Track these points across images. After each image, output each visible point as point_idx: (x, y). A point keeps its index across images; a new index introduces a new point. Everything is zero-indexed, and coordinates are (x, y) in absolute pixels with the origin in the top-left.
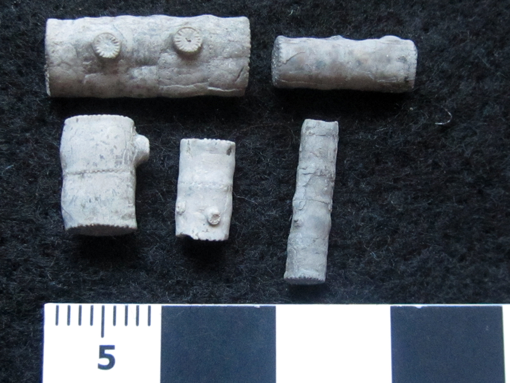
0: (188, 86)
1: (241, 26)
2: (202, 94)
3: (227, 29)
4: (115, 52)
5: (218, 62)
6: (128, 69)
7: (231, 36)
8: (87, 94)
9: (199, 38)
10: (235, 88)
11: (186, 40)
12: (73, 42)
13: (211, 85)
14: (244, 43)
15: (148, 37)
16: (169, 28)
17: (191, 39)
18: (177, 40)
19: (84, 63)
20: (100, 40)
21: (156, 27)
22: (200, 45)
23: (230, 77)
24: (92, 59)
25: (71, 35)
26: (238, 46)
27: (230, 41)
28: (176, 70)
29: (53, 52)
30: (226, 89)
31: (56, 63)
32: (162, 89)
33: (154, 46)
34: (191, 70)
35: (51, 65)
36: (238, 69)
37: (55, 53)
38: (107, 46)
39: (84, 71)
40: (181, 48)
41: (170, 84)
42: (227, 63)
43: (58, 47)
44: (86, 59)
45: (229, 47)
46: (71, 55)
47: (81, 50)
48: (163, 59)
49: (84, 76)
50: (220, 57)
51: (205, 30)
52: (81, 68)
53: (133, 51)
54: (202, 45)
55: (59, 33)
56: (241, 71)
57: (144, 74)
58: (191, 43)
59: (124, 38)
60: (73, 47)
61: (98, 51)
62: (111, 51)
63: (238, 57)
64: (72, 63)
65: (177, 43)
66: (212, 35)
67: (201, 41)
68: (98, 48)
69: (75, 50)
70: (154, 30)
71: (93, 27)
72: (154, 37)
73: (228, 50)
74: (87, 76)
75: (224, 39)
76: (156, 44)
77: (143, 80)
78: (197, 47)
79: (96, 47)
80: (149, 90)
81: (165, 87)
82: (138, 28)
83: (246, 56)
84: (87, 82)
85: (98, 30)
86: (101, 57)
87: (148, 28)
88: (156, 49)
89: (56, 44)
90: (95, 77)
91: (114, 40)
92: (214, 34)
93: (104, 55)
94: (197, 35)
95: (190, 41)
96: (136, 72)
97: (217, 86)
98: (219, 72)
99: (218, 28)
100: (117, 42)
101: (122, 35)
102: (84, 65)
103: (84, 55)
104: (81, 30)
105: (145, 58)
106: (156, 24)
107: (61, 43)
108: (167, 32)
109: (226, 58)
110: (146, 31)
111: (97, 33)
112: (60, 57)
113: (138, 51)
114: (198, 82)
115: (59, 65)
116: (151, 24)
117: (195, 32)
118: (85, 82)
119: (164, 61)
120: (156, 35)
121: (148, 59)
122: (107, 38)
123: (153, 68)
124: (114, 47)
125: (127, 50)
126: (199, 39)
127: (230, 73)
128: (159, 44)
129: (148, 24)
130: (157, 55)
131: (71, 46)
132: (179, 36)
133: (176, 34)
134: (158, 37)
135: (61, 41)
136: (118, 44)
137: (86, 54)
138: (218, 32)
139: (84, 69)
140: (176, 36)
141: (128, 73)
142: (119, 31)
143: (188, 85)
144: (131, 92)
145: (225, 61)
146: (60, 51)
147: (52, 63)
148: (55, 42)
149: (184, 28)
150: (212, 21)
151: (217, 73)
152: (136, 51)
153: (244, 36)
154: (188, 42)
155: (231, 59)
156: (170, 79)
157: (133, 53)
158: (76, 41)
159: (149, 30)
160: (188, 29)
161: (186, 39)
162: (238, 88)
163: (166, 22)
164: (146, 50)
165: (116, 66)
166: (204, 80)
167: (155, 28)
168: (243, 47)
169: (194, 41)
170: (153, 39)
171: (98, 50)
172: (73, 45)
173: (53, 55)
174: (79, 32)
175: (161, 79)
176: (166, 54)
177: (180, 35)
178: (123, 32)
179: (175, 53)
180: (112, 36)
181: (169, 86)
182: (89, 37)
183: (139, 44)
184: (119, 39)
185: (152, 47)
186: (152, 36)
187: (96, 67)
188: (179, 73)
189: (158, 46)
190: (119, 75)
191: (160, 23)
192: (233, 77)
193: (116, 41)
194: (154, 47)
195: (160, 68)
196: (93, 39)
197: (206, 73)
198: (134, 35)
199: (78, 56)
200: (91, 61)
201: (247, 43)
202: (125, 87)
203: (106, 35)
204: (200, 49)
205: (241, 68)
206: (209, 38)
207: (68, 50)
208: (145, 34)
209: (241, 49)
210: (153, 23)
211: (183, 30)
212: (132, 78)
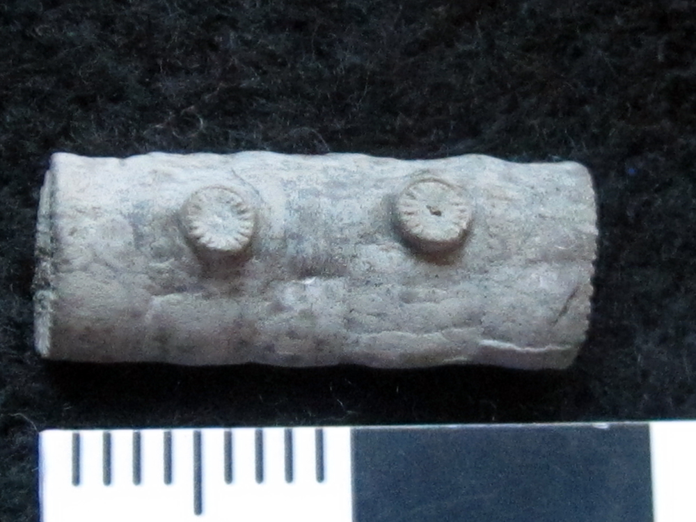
0: (425, 335)
1: (570, 182)
2: (462, 358)
3: (533, 188)
4: (239, 237)
5: (510, 271)
6: (267, 284)
7: (544, 206)
8: (150, 353)
9: (461, 207)
10: (553, 342)
11: (428, 211)
12: (128, 207)
13: (489, 333)
14: (580, 222)
15: (325, 202)
16: (382, 180)
17: (441, 210)
18: (404, 209)
19: (152, 264)
20: (200, 204)
21: (346, 177)
22: (464, 225)
23: (541, 312)
24: (176, 253)
25: (121, 191)
26: (566, 231)
27: (542, 216)
28: (398, 289)
29: (72, 234)
30: (529, 345)
31: (77, 262)
32: (357, 342)
33: (340, 224)
34: (438, 291)
35: (65, 267)
36: (562, 290)
37: (75, 235)
38: (220, 221)
39: (149, 288)
40: (416, 231)
41: (378, 330)
42: (533, 276)
43: (87, 222)
44: (159, 255)
45: (540, 232)
46: (119, 243)
47: (147, 229)
48: (364, 259)
49: (147, 301)
50: (515, 258)
51: (475, 189)
52: (144, 279)
53: (288, 236)
54: (470, 224)
55: (88, 185)
56: (572, 296)
57: (311, 300)
58: (442, 219)
59: (262, 201)
60: (126, 222)
61: (197, 232)
62: (230, 233)
63: (565, 258)
64: (119, 264)
65: (405, 217)
66: (496, 201)
67: (468, 215)
68: (196, 224)
69: (130, 229)
70: (342, 185)
71: (180, 174)
72: (343, 202)
73: (537, 239)
74: (158, 301)
75: (529, 212)
76: (346, 221)
77: (308, 315)
78: (458, 230)
79: (190, 221)
80: (320, 343)
81: (365, 337)
82: (299, 178)
83: (584, 258)
84: (157, 317)
85: (193, 180)
86: (204, 246)
87: (326, 180)
88: (347, 232)
89: (80, 212)
90: (179, 302)
91: (239, 205)
92: (500, 198)
93: (209, 242)
94: (457, 200)
95: (438, 213)
96: (289, 294)
97: (503, 337)
98: (512, 299)
99: (511, 185)
100: (243, 212)
101: (258, 192)
102: (151, 269)
103: (156, 244)
104: (149, 180)
105: (316, 258)
106: (345, 170)
107: (96, 212)
108: (375, 191)
109: (533, 262)
110: (320, 188)
111: (193, 186)
112: (89, 246)
113: (298, 237)
114: (455, 325)
115: (85, 268)
116: (331, 172)
117: (452, 193)
118: (148, 318)
119: (367, 266)
120: (349, 197)
121: (324, 258)
122: (219, 199)
123: (337, 284)
124: (237, 222)
125: (270, 233)
126: (462, 211)
127: (544, 303)
128: (356, 219)
129: (325, 170)
130: (348, 250)
131: (119, 218)
132: (410, 201)
133: (401, 194)
134: (354, 201)
135: (95, 205)
136: (247, 215)
137: (162, 242)
138: (510, 194)
139: (149, 282)
140: (401, 201)
141: (270, 294)
142: (249, 184)
143: (427, 332)
144: (270, 348)
145: (529, 271)
146: (92, 231)
147: (67, 262)
148: (79, 207)
149: (424, 181)
150: (493, 167)
151: (506, 301)
152: (293, 236)
153: (582, 207)
154: (434, 216)
155: (545, 266)
156: (378, 315)
157: (284, 240)
158: (136, 207)
159: (327, 184)
160: (432, 184)
161: (429, 207)
162: (563, 343)
163: (372, 168)
164: (320, 233)
165: (238, 274)
166: (471, 319)
167: (342, 179)
168: (579, 234)
169: (450, 215)
170: (340, 205)
171: (196, 228)
172: (125, 217)
173: (71, 239)
174: (143, 184)
175: (355, 314)
176: (373, 247)
177: (413, 197)
178: (260, 187)
179: (397, 244)
180: (232, 195)
181: (374, 335)
182: (169, 197)
183: (302, 219)
184: (250, 203)
185: (335, 228)
186: (335, 198)
187: (182, 275)
188: (407, 299)
189: (352, 224)
190: (243, 299)
191: (355, 169)
192: (550, 313)
193: (243, 208)
194: (341, 230)
195: (354, 284)
196: (182, 201)
197: (476, 302)
198: (289, 196)
199: (138, 247)
200: (172, 260)
201: (587, 224)
202: (255, 332)
203: (216, 193)
204: (466, 235)
205: (570, 290)
206: (488, 209)
207: (113, 229)
208: (318, 194)
209: (573, 238)
210: (335, 169)
211: (422, 186)
212: (278, 308)
